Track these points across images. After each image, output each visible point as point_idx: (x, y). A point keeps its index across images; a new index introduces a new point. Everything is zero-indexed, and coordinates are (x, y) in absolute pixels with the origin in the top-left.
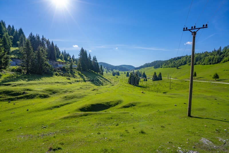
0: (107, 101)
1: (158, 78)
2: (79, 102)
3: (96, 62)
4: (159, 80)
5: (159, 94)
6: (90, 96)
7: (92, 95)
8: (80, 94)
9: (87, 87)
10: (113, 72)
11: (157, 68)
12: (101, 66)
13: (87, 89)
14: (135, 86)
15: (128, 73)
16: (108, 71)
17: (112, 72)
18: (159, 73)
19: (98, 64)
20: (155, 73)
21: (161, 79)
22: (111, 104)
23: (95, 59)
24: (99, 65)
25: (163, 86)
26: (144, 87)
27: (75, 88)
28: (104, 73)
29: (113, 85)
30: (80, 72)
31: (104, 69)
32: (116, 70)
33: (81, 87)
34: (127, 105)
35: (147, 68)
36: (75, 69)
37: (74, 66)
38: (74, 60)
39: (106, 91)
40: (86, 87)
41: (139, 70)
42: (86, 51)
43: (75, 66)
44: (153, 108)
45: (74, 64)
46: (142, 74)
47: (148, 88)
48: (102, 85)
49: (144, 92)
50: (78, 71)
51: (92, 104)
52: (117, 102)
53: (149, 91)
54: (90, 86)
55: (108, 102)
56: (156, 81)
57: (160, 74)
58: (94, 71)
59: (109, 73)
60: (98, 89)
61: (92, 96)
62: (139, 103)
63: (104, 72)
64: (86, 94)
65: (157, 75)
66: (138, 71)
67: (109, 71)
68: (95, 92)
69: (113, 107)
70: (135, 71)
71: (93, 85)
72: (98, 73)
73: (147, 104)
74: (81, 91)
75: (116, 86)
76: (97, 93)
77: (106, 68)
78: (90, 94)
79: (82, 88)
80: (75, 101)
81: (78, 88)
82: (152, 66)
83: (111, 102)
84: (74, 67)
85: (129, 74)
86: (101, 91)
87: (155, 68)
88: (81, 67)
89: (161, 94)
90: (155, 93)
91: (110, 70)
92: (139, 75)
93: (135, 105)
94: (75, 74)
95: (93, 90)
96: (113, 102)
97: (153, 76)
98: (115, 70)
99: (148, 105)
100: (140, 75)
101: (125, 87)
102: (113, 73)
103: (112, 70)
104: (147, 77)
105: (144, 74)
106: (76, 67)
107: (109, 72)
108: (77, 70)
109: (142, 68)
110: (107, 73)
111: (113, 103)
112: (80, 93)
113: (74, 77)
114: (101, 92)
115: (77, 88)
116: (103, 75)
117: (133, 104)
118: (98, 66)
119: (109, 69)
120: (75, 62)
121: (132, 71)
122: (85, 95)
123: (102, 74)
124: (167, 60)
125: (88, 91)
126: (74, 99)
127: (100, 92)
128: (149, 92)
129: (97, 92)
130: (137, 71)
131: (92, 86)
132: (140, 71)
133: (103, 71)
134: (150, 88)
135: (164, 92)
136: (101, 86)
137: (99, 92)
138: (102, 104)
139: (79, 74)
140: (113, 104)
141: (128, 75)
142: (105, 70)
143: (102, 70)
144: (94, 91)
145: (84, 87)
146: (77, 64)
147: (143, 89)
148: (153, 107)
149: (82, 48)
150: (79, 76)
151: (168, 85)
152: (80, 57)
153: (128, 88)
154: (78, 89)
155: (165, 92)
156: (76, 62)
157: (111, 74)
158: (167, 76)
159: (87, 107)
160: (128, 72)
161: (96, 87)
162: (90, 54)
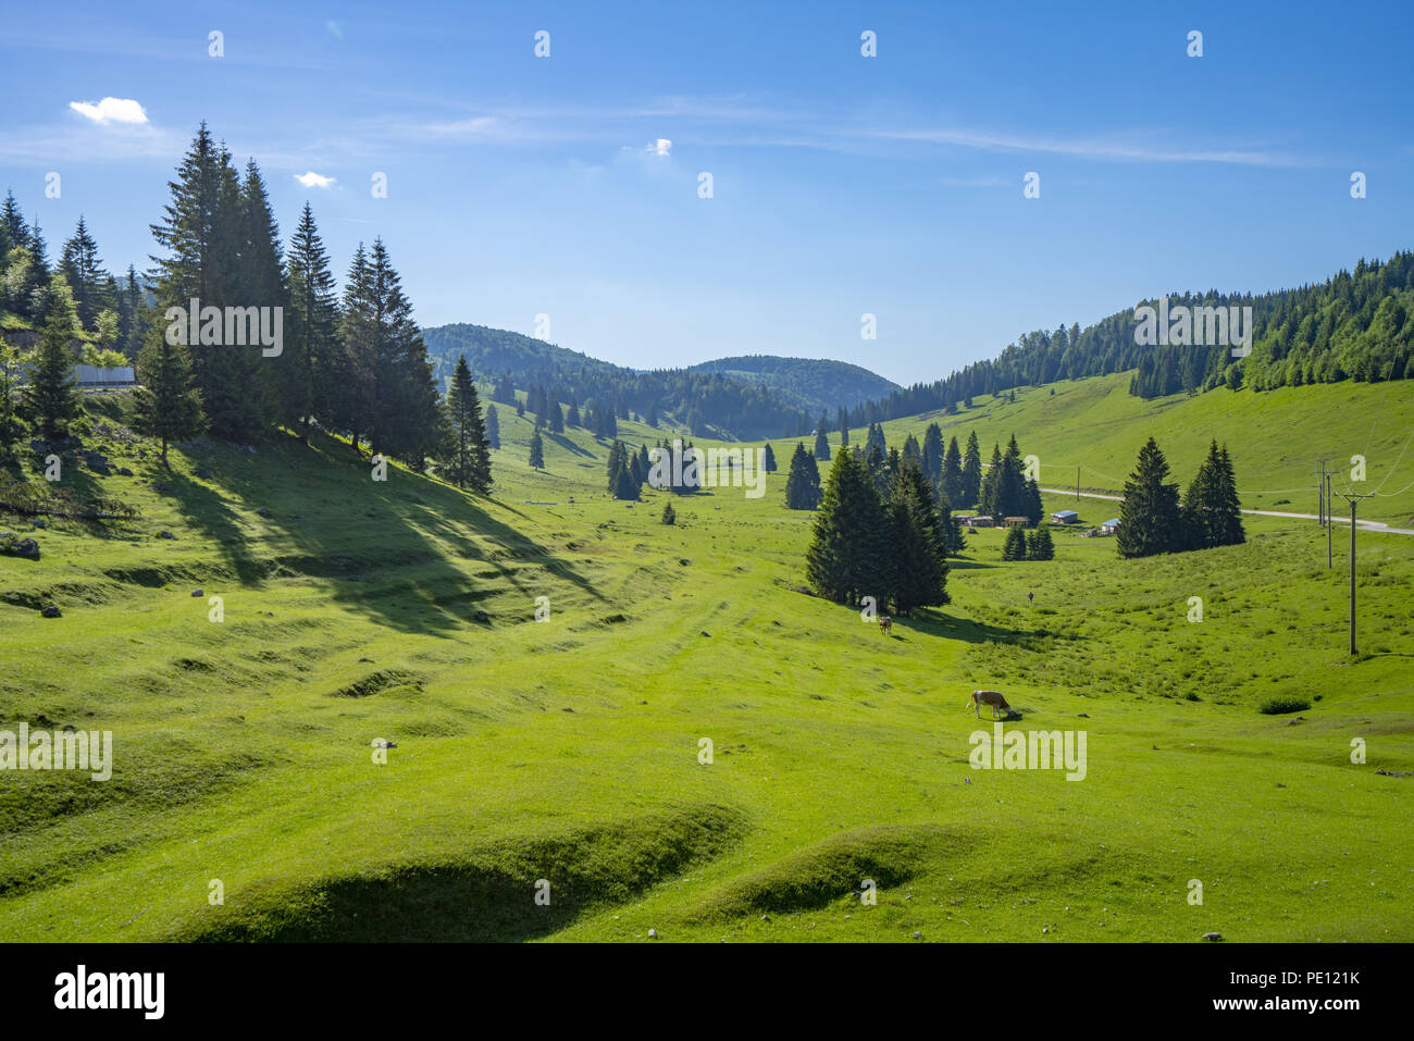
0: (538, 830)
1: (1190, 512)
2: (166, 856)
3: (389, 319)
4: (1205, 545)
5: (1206, 720)
6: (312, 765)
7: (335, 749)
8: (182, 746)
9: (275, 648)
10: (619, 451)
11: (1174, 388)
12: (463, 374)
13: (280, 675)
14: (896, 628)
15: (804, 462)
16: (546, 441)
17: (603, 455)
18: (1202, 459)
19: (418, 347)
20: (1152, 460)
21: (1235, 535)
22: (587, 867)
23: (376, 279)
24: (433, 359)
25: (1262, 618)
26: (1012, 637)
27: (112, 671)
28: (507, 460)
29: (620, 619)
30: (177, 460)
31: (505, 412)
32: (653, 423)
33: (195, 653)
34: (805, 877)
35: (1043, 392)
36: (112, 410)
37: (102, 375)
38: (92, 294)
39: (527, 700)
40: (256, 646)
41: (942, 420)
42: (255, 180)
43: (116, 375)
44: (1139, 909)
45: (100, 345)
46: (986, 467)
47: (1061, 655)
48: (483, 619)
49: (1016, 695)
50: (152, 445)
51: (345, 870)
52: (674, 835)
53: (1079, 682)
54: (312, 639)
55: (552, 847)
56: (1164, 557)
57: (1219, 470)
58: (364, 446)
59: (560, 465)
60: (424, 668)
61: (338, 762)
62: (961, 844)
63: (495, 456)
64: (261, 745)
65: (1183, 474)
66: (934, 432)
67: (568, 432)
68: (386, 717)
69: (616, 900)
70: (897, 433)
71: (355, 623)
72: (421, 467)
73: (1053, 854)
74: (185, 703)
75: (654, 626)
76: (415, 731)
77: (522, 396)
78: (316, 748)
79: (202, 667)
80: (107, 850)
81: (156, 661)
82: (1110, 369)
83: (590, 838)
84: (94, 394)
85: (826, 470)
86: (468, 696)
87: (1150, 394)
88: (194, 395)
89: (1241, 724)
90: (1160, 716)
91: (574, 421)
92: (952, 488)
93: (907, 877)
94: (115, 488)
95: (360, 690)
96: (618, 834)
97: (1129, 491)
98: (642, 427)
99: (1078, 871)
100: (965, 486)
101: (773, 640)
102: (616, 464)
103: (604, 427)
104: (1052, 513)
105: (1010, 467)
106: (122, 396)
107: (569, 445)
108: (140, 428)
109: (985, 398)
110: (537, 460)
111: (617, 856)
112: (176, 730)
113: (97, 519)
114: (469, 713)
115: (133, 668)
116: (483, 492)
117: (882, 860)
118: (424, 374)
119: (565, 408)
120: (107, 319)
121: (860, 438)
122: (254, 762)
123: (479, 477)
124: (1305, 292)
125: (293, 700)
126: (92, 817)
127: (450, 715)
128: (1082, 704)
129: (414, 717)
130: (917, 428)
131: (343, 636)
132: (955, 428)
133: (483, 438)
134: (1095, 647)
135: (1276, 694)
136: (468, 633)
137: (434, 715)
138: (469, 868)
139: (166, 484)
140: (624, 866)
141: (801, 492)
142: (512, 424)
143: (478, 425)
144: (373, 698)
145: (227, 650)
146: (133, 358)
147: (1008, 658)
148: (1142, 896)
149: (203, 144)
150: (161, 511)
151: (1323, 601)
152: (170, 254)
153: (803, 647)
154: (152, 686)
155: (1283, 699)
156: (123, 325)
157: (586, 476)
158: (1308, 492)
159: (277, 914)
160: (810, 443)
161: (393, 648)
162: (308, 225)
